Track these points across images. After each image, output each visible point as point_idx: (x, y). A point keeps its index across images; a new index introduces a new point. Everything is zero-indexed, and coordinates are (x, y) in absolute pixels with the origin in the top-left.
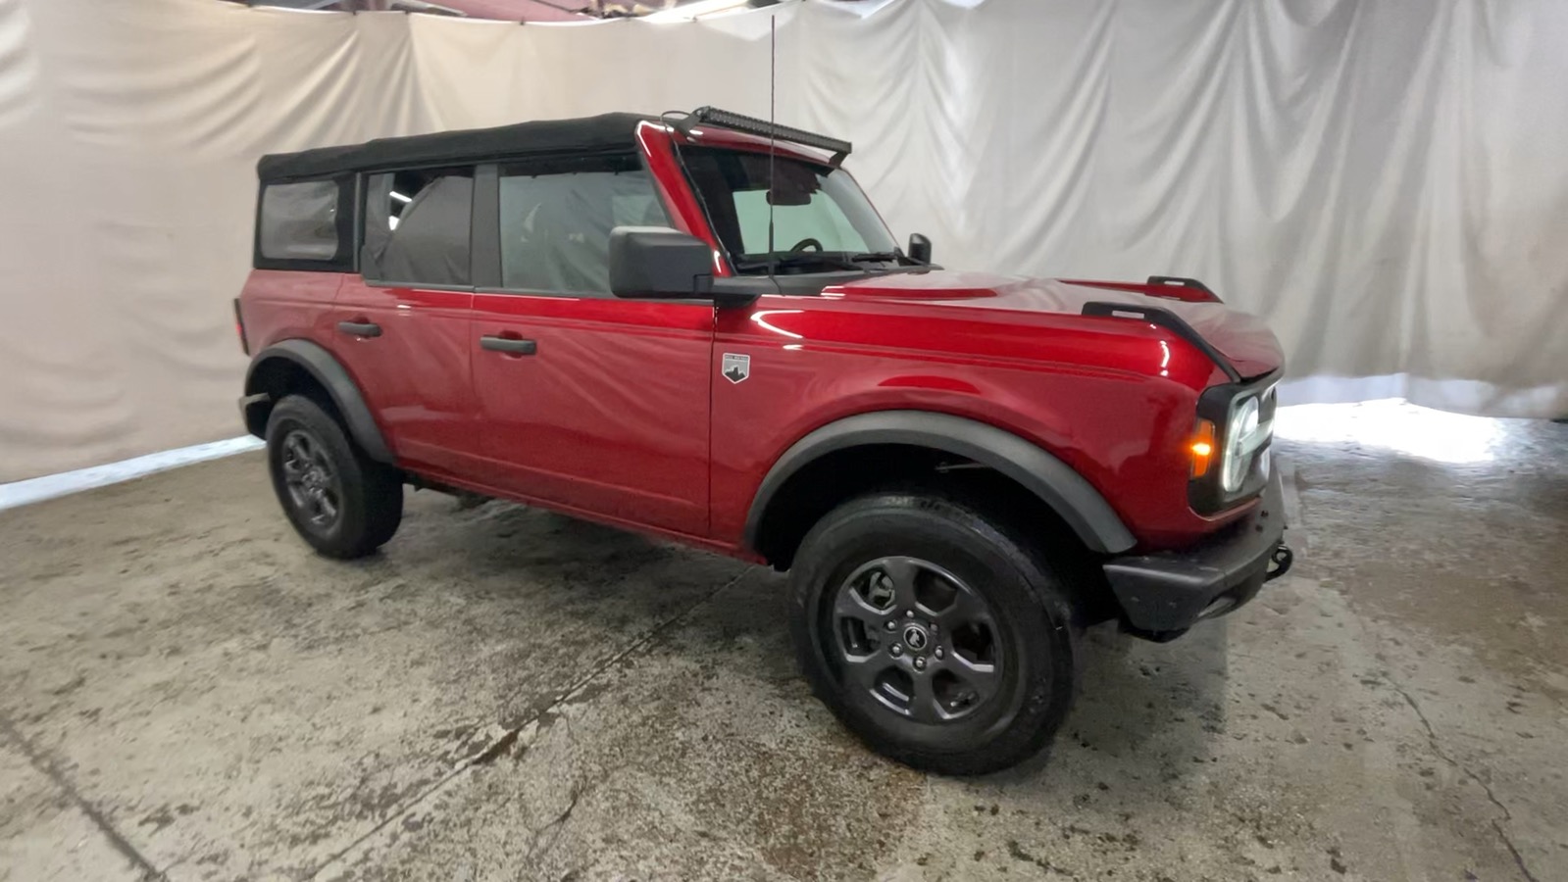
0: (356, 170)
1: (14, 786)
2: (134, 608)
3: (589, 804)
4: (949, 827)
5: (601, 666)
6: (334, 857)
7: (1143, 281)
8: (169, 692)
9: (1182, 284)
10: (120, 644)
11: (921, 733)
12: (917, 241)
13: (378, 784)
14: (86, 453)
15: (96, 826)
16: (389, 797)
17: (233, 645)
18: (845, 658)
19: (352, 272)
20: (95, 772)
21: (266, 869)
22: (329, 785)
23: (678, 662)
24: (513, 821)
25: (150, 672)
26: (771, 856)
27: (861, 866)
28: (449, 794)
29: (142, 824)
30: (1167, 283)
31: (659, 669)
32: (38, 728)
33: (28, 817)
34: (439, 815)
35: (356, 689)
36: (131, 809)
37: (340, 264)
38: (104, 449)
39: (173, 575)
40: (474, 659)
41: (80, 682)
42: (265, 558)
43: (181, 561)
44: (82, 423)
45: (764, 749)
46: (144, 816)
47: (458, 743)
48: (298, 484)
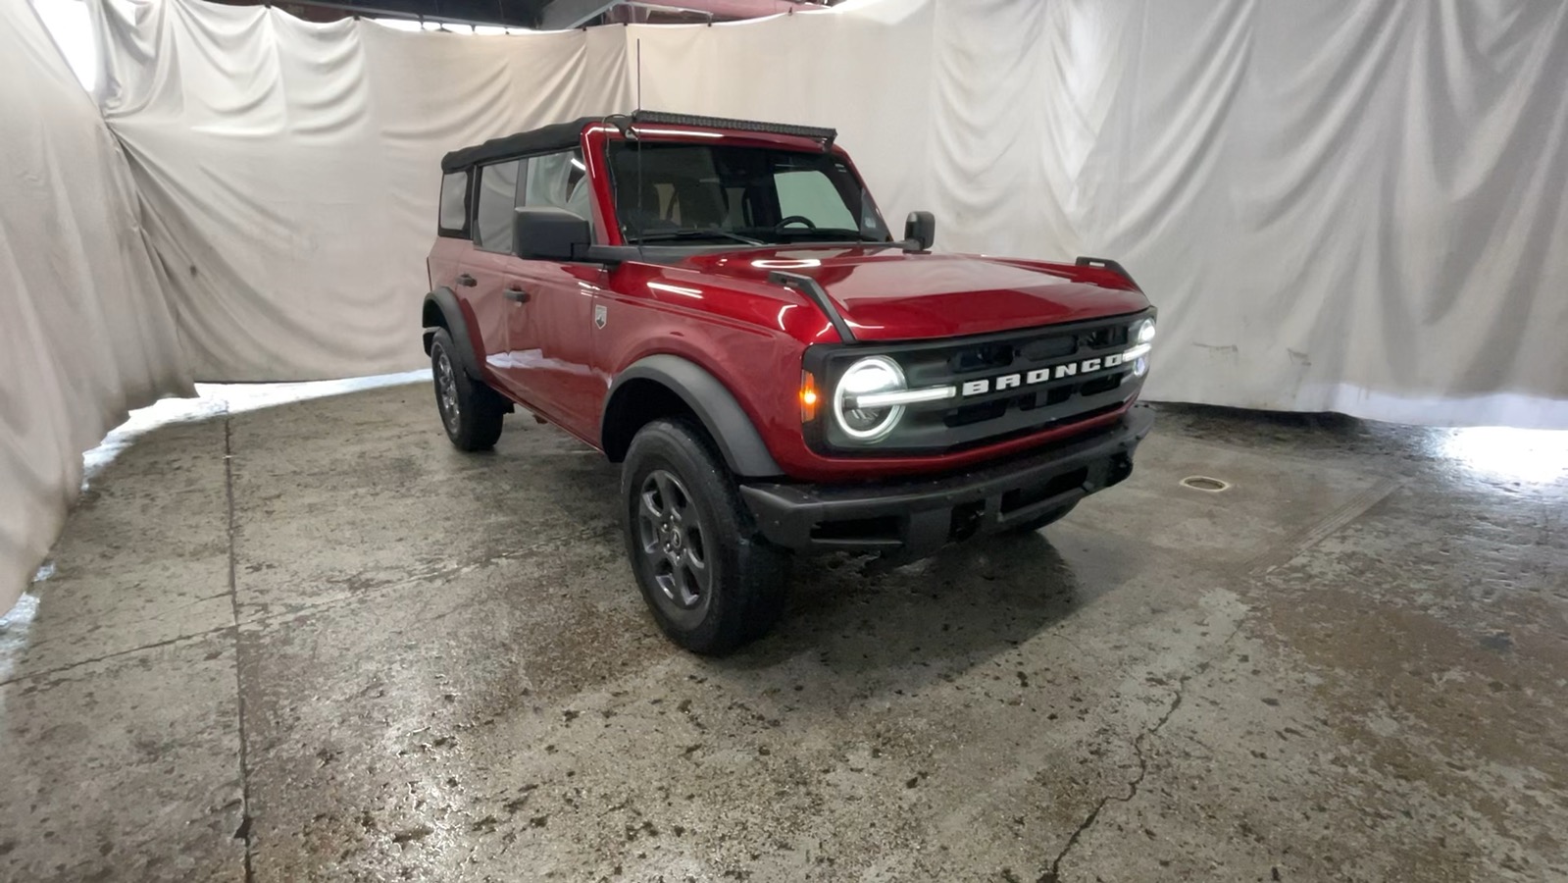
0: (475, 163)
1: (212, 538)
2: (334, 462)
3: (460, 613)
4: (657, 682)
5: (551, 539)
6: (313, 606)
7: (1071, 261)
8: (311, 508)
9: (1103, 265)
10: (310, 480)
11: (675, 614)
12: (914, 219)
13: (363, 577)
14: (376, 365)
15: (228, 564)
16: (367, 585)
17: (362, 491)
18: (643, 549)
19: (469, 239)
20: (248, 540)
21: (280, 602)
22: (340, 572)
23: (599, 548)
24: (412, 612)
25: (311, 497)
26: (529, 666)
27: (576, 687)
28: (395, 591)
29: (247, 568)
30: (1091, 264)
31: (583, 550)
32: (243, 514)
33: (207, 554)
34: (380, 599)
35: (401, 526)
36: (248, 560)
37: (464, 234)
38: (386, 363)
39: (367, 447)
40: (481, 522)
41: (279, 496)
42: (424, 445)
43: (380, 439)
44: (374, 343)
45: (594, 609)
46: (249, 565)
47: (425, 566)
48: (445, 393)
